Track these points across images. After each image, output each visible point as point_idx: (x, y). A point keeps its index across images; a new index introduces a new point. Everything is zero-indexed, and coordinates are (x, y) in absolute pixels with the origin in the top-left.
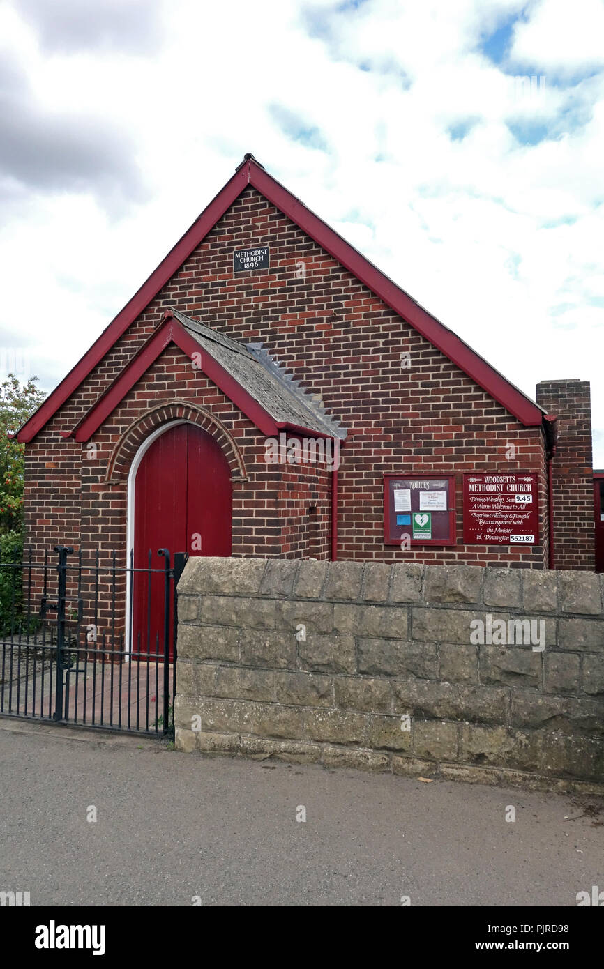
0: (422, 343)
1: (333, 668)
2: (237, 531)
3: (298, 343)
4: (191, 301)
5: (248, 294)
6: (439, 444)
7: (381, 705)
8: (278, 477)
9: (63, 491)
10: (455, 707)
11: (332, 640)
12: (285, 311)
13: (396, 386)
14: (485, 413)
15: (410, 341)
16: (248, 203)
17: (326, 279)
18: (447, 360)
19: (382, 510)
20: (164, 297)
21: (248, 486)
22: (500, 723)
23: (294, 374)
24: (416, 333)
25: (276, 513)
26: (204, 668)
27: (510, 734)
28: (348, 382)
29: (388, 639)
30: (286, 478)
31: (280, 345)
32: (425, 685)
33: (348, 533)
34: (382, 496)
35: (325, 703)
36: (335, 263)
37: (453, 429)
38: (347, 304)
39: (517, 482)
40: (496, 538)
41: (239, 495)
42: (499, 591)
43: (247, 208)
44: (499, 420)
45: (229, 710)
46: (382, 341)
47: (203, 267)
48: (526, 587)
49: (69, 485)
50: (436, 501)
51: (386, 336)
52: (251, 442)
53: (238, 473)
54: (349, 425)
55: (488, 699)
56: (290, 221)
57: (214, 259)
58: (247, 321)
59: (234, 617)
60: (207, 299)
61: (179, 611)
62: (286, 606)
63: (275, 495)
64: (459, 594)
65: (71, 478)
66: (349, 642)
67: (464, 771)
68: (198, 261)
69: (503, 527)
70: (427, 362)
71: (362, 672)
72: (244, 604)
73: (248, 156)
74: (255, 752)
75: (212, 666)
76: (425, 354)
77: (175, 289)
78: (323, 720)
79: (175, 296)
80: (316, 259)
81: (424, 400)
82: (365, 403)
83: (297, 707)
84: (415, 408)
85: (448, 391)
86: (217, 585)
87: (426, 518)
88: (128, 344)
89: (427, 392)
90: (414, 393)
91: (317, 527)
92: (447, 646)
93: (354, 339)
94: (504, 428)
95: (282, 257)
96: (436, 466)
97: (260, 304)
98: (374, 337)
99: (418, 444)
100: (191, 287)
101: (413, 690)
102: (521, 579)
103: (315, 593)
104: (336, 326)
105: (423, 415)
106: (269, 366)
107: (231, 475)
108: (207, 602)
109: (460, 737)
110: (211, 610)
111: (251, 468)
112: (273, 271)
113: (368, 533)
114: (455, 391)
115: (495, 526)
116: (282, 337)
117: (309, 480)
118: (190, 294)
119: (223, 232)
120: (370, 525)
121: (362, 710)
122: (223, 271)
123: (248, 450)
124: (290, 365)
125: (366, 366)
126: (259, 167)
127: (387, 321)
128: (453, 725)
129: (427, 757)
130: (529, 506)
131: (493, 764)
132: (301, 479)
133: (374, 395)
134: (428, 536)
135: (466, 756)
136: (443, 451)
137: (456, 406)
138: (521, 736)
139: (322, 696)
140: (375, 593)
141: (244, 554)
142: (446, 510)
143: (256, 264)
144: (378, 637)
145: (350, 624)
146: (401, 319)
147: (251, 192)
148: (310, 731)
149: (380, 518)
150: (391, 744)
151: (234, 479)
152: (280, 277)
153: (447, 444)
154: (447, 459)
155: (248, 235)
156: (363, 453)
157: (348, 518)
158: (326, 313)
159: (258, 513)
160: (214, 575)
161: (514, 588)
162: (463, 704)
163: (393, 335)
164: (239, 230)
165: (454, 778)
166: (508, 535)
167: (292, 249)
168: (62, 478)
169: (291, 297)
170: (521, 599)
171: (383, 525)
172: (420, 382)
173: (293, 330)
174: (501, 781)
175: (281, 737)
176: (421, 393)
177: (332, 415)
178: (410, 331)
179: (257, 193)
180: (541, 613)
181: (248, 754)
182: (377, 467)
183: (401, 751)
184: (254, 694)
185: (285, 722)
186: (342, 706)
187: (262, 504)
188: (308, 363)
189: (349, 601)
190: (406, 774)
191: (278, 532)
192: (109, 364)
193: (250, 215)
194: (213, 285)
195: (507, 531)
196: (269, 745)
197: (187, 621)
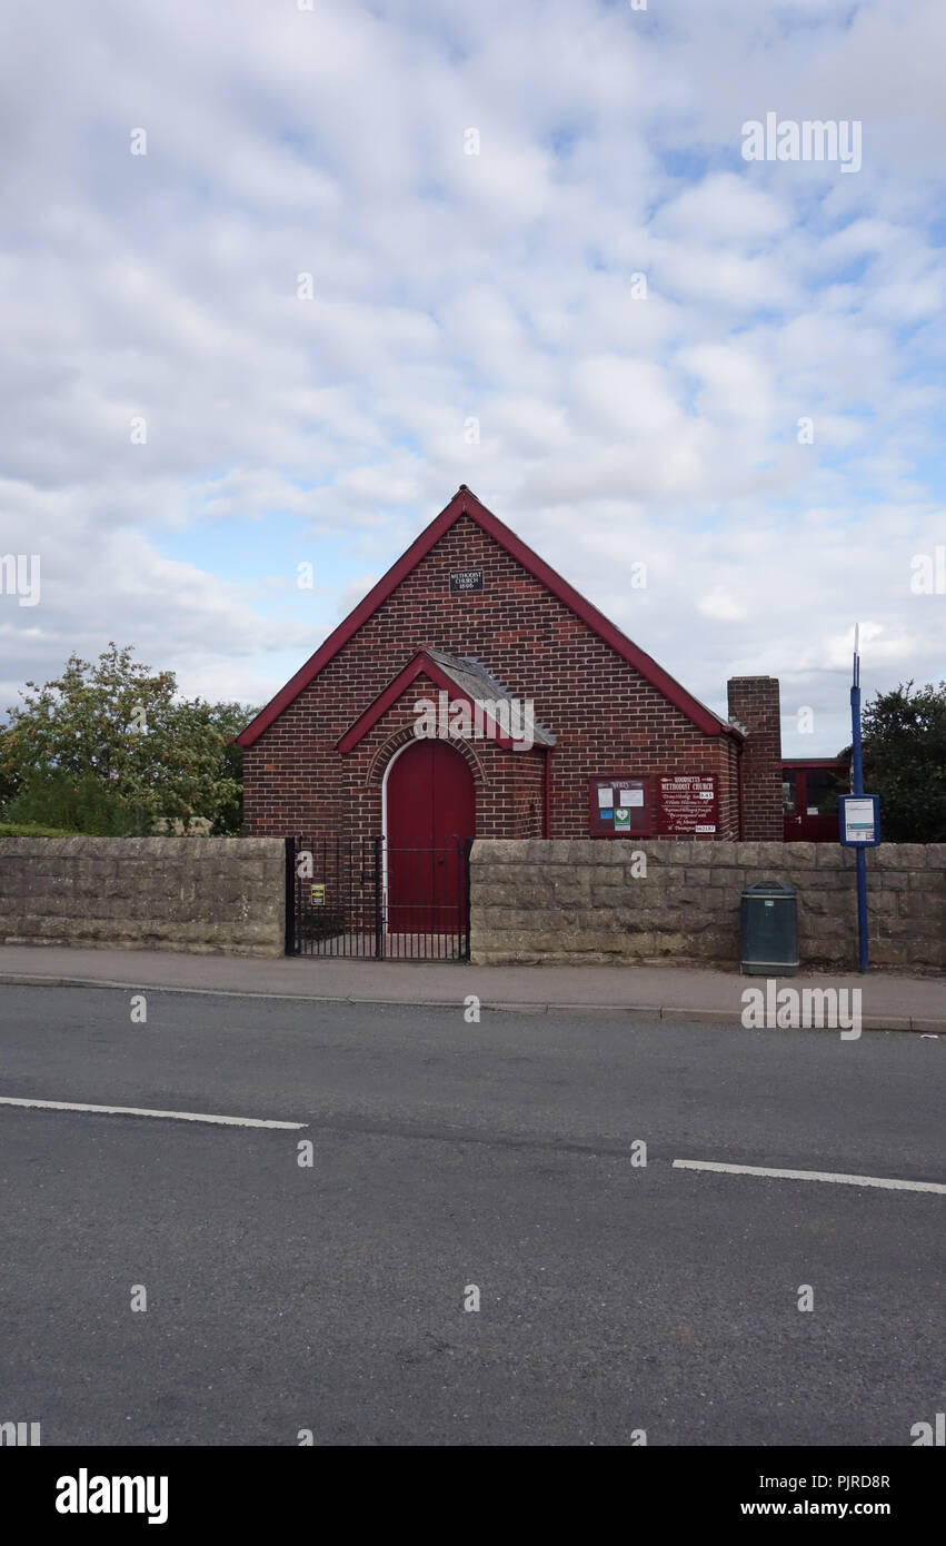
0: (621, 662)
1: (578, 905)
2: (479, 825)
3: (511, 659)
4: (409, 616)
5: (463, 612)
6: (636, 749)
7: (608, 926)
8: (512, 782)
9: (284, 792)
10: (653, 924)
11: (577, 888)
12: (498, 629)
13: (599, 699)
14: (675, 723)
15: (611, 660)
16: (464, 528)
17: (536, 602)
18: (642, 677)
19: (588, 807)
20: (382, 611)
21: (488, 789)
22: (678, 931)
23: (508, 686)
24: (615, 653)
25: (511, 810)
26: (491, 910)
27: (685, 937)
28: (556, 694)
29: (611, 886)
30: (518, 781)
31: (494, 659)
32: (635, 912)
33: (559, 826)
34: (588, 794)
35: (572, 927)
36: (544, 588)
37: (647, 737)
38: (555, 626)
39: (702, 782)
40: (685, 828)
41: (480, 796)
42: (677, 854)
43: (462, 534)
44: (686, 729)
45: (509, 937)
46: (586, 659)
47: (421, 585)
48: (694, 851)
49: (291, 786)
50: (634, 798)
51: (590, 655)
52: (491, 754)
53: (480, 779)
54: (559, 732)
55: (673, 916)
56: (502, 548)
57: (430, 578)
58: (464, 637)
59: (510, 877)
60: (425, 615)
61: (471, 874)
62: (545, 868)
63: (511, 796)
64: (654, 857)
65: (292, 780)
66: (587, 888)
67: (658, 961)
68: (415, 579)
69: (690, 819)
70: (626, 679)
71: (596, 907)
72: (517, 868)
73: (463, 487)
74: (528, 961)
75: (495, 911)
76: (623, 672)
77: (393, 604)
78: (571, 938)
79: (394, 610)
80: (527, 584)
81: (624, 711)
82: (572, 713)
83: (555, 931)
84: (615, 718)
85: (643, 704)
86: (498, 857)
87: (626, 813)
88: (347, 654)
89: (626, 705)
90: (614, 705)
91: (535, 821)
92: (647, 888)
93: (561, 656)
94: (689, 736)
95: (495, 580)
96: (634, 769)
97: (476, 622)
98: (579, 656)
99: (618, 750)
100: (409, 603)
101: (627, 916)
102: (691, 847)
103: (564, 859)
104: (545, 645)
105: (623, 725)
106: (484, 679)
107: (474, 780)
108: (492, 868)
109: (655, 940)
110: (494, 873)
111: (490, 775)
112: (486, 593)
113: (576, 826)
114: (649, 704)
115: (683, 818)
116: (497, 653)
117: (529, 782)
118: (408, 609)
119: (439, 554)
120: (578, 820)
121: (596, 930)
122: (440, 590)
123: (487, 760)
124: (504, 678)
125: (573, 681)
126: (473, 498)
127: (591, 642)
128: (651, 934)
129: (636, 955)
130: (710, 802)
131: (674, 955)
132: (525, 782)
133: (580, 706)
134: (628, 828)
135: (658, 953)
136: (640, 756)
137: (650, 717)
138: (691, 938)
139: (571, 923)
140: (603, 858)
141: (494, 836)
142: (641, 804)
143: (471, 586)
144: (606, 885)
145: (587, 878)
146: (603, 641)
147: (466, 519)
148: (563, 946)
149: (585, 813)
150: (615, 949)
151: (477, 783)
152: (494, 599)
153: (643, 749)
154: (643, 762)
155: (463, 558)
156: (570, 757)
157: (558, 813)
158: (536, 633)
159: (497, 811)
160: (495, 851)
161: (686, 852)
162: (656, 921)
163: (597, 654)
164: (454, 553)
165: (652, 966)
166: (693, 826)
167: (505, 573)
168: (283, 780)
169: (503, 616)
170: (691, 859)
171: (589, 820)
172: (619, 696)
173: (506, 646)
174: (680, 965)
175: (543, 951)
176: (621, 705)
177: (542, 724)
178: (611, 651)
179: (471, 520)
180: (703, 866)
181: (521, 963)
182: (583, 769)
183: (620, 952)
184: (525, 925)
185: (546, 940)
186: (583, 928)
187: (501, 803)
188: (521, 677)
189: (586, 864)
190: (623, 965)
191: (512, 825)
192: (329, 673)
193: (464, 540)
194: (430, 602)
195: (694, 822)
196: (536, 956)
197: (478, 882)
